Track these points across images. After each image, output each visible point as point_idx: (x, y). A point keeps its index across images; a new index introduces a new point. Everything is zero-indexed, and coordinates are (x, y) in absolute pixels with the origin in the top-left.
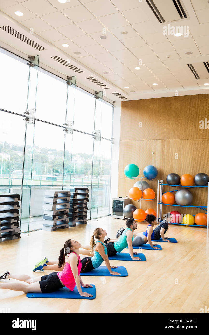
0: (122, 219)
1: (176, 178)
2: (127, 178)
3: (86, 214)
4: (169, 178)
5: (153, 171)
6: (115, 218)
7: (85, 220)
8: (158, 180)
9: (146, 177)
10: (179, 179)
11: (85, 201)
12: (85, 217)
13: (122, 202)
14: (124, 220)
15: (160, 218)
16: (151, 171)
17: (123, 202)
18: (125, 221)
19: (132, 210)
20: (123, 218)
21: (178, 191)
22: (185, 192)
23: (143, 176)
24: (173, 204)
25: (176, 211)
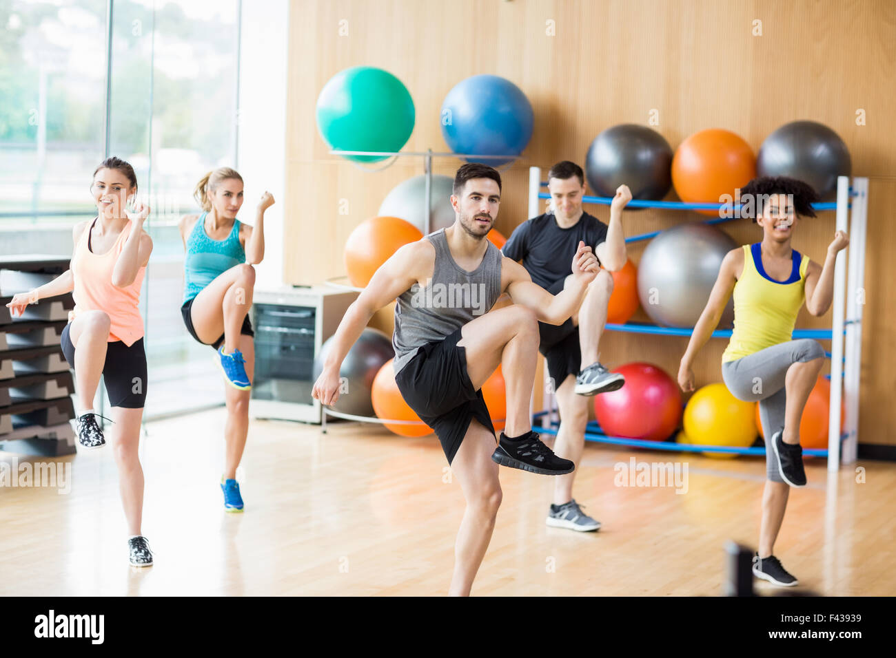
0: (314, 424)
1: (645, 155)
2: (333, 157)
3: (63, 392)
4: (606, 157)
5: (504, 109)
6: (265, 419)
7: (60, 433)
8: (535, 173)
9: (458, 150)
10: (667, 160)
11: (56, 312)
12: (61, 412)
13: (308, 314)
14: (319, 429)
15: (546, 413)
16: (489, 117)
17: (313, 315)
18: (325, 432)
19: (372, 361)
20: (312, 413)
21: (654, 241)
22: (701, 243)
23: (441, 144)
24: (629, 323)
25: (645, 365)
